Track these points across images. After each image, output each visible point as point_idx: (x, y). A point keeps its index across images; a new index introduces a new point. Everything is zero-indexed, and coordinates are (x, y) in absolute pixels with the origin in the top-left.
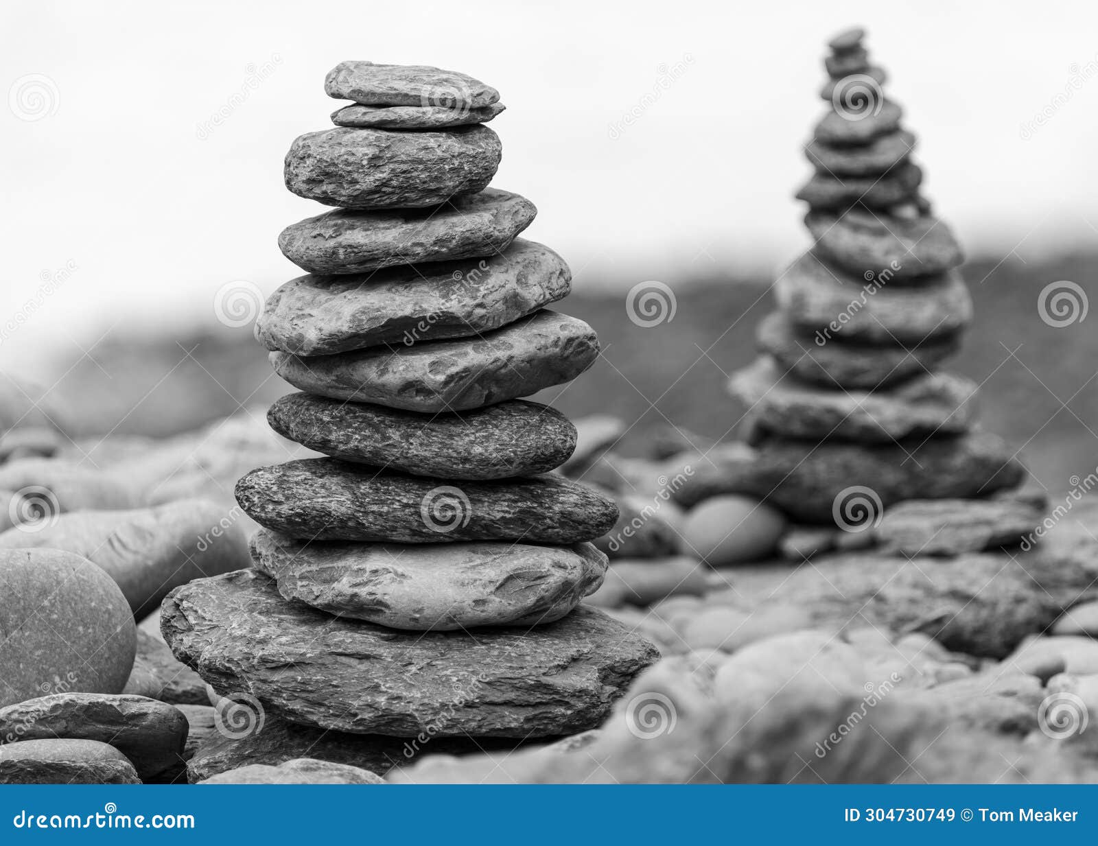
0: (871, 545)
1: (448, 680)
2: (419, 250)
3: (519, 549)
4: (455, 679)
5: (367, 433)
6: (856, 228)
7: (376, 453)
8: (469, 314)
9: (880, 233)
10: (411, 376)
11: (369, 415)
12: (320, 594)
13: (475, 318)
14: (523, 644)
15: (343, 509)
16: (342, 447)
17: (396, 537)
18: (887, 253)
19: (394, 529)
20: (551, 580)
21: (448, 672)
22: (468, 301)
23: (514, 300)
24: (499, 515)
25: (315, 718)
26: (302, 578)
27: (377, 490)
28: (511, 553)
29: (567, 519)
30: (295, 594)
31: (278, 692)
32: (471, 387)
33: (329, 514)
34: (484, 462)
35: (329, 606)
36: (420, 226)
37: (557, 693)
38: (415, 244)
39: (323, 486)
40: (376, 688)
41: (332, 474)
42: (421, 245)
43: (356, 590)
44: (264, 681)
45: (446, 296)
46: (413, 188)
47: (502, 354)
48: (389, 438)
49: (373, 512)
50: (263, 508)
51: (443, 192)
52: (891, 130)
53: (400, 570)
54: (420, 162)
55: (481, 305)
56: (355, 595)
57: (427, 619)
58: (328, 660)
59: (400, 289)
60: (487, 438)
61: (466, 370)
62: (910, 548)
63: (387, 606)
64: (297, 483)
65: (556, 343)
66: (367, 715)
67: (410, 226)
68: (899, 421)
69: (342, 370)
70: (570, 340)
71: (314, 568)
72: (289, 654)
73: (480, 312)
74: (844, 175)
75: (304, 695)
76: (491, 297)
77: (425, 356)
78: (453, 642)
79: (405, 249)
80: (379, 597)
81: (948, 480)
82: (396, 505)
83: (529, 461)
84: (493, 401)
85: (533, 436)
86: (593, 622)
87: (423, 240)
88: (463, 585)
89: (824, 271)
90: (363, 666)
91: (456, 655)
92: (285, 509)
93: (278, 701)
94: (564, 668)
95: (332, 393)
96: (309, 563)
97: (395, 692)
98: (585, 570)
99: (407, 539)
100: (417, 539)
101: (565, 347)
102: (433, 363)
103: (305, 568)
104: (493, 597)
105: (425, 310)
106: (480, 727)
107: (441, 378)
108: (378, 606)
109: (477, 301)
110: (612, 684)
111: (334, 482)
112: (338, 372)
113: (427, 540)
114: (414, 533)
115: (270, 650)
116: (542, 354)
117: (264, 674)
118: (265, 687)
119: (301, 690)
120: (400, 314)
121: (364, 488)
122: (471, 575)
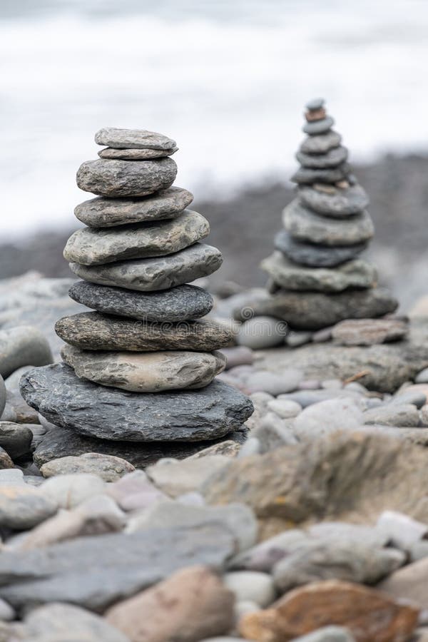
0: (330, 339)
1: (156, 415)
2: (140, 216)
3: (187, 354)
4: (159, 415)
5: (117, 300)
6: (321, 192)
7: (121, 310)
8: (164, 246)
9: (332, 195)
10: (138, 275)
11: (118, 292)
12: (95, 375)
13: (166, 248)
14: (191, 398)
15: (106, 336)
16: (105, 307)
17: (130, 349)
18: (335, 204)
19: (129, 345)
20: (202, 368)
21: (156, 412)
22: (163, 239)
23: (184, 239)
24: (178, 338)
25: (95, 433)
26: (86, 368)
27: (122, 327)
28: (184, 356)
29: (209, 339)
30: (84, 375)
31: (77, 421)
32: (165, 280)
33: (99, 338)
34: (172, 314)
35: (100, 381)
36: (141, 204)
37: (207, 421)
38: (139, 213)
39: (96, 325)
40: (123, 419)
41: (100, 320)
42: (142, 213)
43: (112, 374)
44: (71, 416)
45: (154, 237)
46: (137, 187)
47: (179, 264)
48: (127, 303)
49: (120, 337)
50: (68, 336)
51: (151, 189)
52: (336, 147)
53: (133, 364)
54: (141, 175)
55: (169, 241)
56: (112, 376)
57: (146, 387)
58: (100, 406)
59: (132, 234)
60: (173, 303)
61: (163, 272)
62: (349, 342)
63: (127, 381)
64: (84, 324)
65: (203, 259)
66: (120, 432)
67: (136, 205)
68: (341, 283)
69: (105, 272)
70: (210, 257)
71: (92, 363)
72: (82, 404)
73: (169, 244)
74: (314, 168)
75: (90, 423)
76: (174, 238)
77: (144, 265)
78: (157, 397)
79: (134, 215)
80: (124, 377)
81: (364, 309)
82: (131, 334)
83: (191, 314)
84: (175, 285)
85: (194, 302)
86: (220, 387)
87: (142, 211)
88: (162, 371)
89: (305, 212)
90: (117, 409)
91: (160, 404)
92: (79, 336)
93: (77, 425)
94: (209, 409)
95: (100, 282)
96: (90, 361)
97: (132, 421)
98: (217, 363)
99: (136, 349)
100: (140, 350)
101: (208, 261)
102: (148, 268)
103: (88, 363)
104: (176, 377)
105: (144, 244)
106: (171, 437)
107: (152, 275)
108: (123, 381)
109: (168, 239)
110: (231, 416)
111: (101, 323)
112: (103, 272)
113: (145, 350)
114: (139, 347)
115: (73, 402)
116: (197, 264)
117: (70, 413)
118: (71, 419)
119: (89, 420)
120: (132, 246)
121: (116, 326)
122: (166, 366)
